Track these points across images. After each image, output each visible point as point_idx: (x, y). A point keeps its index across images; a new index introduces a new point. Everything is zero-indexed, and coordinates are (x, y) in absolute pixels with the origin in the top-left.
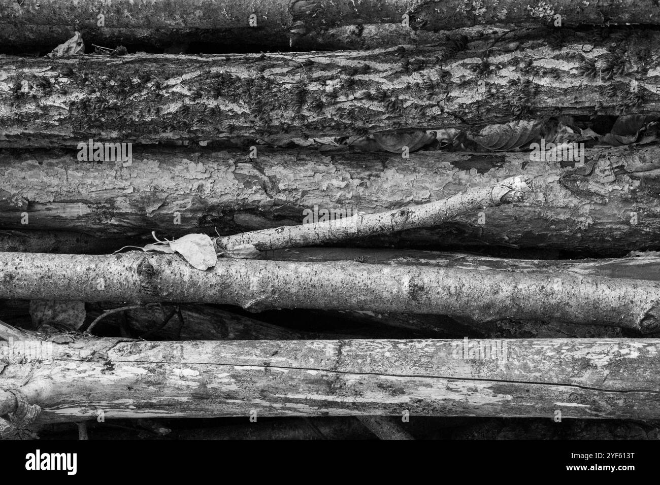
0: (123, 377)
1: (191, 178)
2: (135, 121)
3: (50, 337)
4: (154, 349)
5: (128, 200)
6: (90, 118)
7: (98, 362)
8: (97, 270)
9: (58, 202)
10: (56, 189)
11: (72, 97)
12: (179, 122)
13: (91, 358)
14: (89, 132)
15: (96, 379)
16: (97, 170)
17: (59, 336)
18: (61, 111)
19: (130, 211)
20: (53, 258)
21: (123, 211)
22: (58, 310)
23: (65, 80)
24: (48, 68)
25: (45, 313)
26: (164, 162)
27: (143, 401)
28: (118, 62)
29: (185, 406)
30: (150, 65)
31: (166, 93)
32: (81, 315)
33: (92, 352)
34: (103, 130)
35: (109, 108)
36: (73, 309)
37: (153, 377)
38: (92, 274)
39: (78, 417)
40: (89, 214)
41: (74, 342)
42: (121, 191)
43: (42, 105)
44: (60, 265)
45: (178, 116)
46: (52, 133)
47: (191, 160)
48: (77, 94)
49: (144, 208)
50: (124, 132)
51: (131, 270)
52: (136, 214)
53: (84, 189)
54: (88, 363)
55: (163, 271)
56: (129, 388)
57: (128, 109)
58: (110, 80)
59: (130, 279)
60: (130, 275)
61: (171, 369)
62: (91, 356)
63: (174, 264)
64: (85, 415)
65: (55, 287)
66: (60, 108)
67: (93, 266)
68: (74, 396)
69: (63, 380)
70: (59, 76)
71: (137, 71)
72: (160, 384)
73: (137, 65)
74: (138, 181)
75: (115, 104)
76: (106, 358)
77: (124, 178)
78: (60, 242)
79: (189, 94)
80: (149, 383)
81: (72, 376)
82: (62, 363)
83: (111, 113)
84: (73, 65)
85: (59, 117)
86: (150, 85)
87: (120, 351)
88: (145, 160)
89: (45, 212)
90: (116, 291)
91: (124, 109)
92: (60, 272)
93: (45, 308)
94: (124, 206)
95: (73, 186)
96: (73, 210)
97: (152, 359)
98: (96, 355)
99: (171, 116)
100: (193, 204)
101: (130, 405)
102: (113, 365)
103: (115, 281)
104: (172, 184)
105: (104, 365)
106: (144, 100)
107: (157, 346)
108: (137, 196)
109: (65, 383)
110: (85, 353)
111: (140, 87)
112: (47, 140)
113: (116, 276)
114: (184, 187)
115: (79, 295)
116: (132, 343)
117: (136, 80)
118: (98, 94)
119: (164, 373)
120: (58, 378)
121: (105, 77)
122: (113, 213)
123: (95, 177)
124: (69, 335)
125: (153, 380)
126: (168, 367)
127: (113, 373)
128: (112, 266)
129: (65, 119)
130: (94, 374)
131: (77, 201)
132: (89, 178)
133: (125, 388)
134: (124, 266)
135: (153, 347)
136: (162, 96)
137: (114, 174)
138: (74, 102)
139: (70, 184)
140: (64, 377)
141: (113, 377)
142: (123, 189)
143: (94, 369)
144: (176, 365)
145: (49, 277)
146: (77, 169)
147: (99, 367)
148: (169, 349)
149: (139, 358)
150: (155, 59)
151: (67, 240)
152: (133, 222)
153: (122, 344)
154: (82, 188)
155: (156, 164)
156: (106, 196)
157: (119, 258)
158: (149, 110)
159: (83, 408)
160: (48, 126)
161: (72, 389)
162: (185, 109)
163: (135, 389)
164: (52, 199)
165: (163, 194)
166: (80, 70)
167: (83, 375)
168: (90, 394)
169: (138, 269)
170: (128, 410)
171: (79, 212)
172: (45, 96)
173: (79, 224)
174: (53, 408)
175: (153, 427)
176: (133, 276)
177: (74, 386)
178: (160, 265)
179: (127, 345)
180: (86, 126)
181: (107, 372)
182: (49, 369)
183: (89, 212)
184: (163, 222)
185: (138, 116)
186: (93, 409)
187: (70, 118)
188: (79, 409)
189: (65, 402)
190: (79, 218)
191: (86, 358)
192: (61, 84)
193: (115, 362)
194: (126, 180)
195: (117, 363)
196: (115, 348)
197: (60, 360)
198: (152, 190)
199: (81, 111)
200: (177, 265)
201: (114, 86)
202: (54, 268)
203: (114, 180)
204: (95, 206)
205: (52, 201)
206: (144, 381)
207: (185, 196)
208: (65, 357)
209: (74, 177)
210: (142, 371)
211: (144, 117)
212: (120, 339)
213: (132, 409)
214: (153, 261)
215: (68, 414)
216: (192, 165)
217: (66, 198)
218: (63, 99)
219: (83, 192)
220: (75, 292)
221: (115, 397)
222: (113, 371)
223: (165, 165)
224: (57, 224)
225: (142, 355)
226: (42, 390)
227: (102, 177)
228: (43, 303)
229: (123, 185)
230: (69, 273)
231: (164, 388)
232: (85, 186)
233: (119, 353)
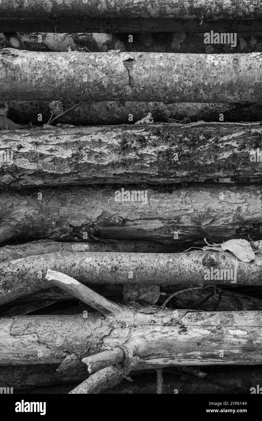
0: (193, 336)
1: (233, 202)
2: (200, 164)
3: (140, 309)
4: (213, 317)
5: (189, 217)
6: (171, 162)
7: (175, 326)
8: (174, 263)
9: (142, 219)
10: (141, 210)
11: (160, 148)
12: (229, 165)
13: (171, 324)
14: (168, 172)
15: (175, 338)
16: (169, 198)
17: (146, 309)
18: (152, 157)
19: (190, 225)
20: (143, 256)
21: (186, 225)
22: (141, 292)
23: (154, 137)
24: (143, 130)
25: (133, 294)
26: (214, 192)
27: (208, 353)
28: (188, 126)
29: (237, 356)
30: (210, 128)
31: (222, 145)
32: (156, 295)
33: (171, 319)
34: (178, 170)
35: (184, 156)
36: (152, 291)
37: (214, 336)
38: (171, 266)
39: (160, 365)
40: (163, 227)
41: (157, 313)
42: (185, 211)
43: (140, 153)
44: (149, 260)
45: (229, 161)
46: (145, 172)
47: (232, 191)
48: (163, 146)
49: (200, 222)
50: (191, 172)
51: (198, 263)
52: (194, 227)
53: (161, 211)
54: (169, 327)
55: (221, 263)
56: (198, 344)
57: (196, 156)
58: (184, 137)
59: (197, 269)
60: (197, 266)
61: (226, 330)
62: (171, 322)
63: (227, 258)
64: (166, 363)
65: (146, 275)
66: (151, 155)
67: (171, 260)
68: (160, 350)
69: (153, 339)
70: (150, 135)
71: (201, 132)
72: (219, 341)
73: (201, 128)
74: (197, 205)
75: (188, 153)
76: (181, 323)
77: (187, 203)
78: (138, 247)
79: (237, 146)
80: (212, 340)
81: (158, 336)
82: (151, 327)
83: (185, 159)
84: (159, 128)
85: (150, 161)
86: (211, 140)
87: (189, 318)
88: (201, 191)
89: (133, 226)
90: (187, 277)
91: (194, 156)
92: (149, 265)
93: (133, 290)
94: (186, 222)
95: (154, 208)
96: (152, 225)
97: (213, 323)
98: (174, 321)
99: (224, 161)
100: (234, 220)
101: (198, 356)
102: (186, 328)
103: (187, 270)
104: (220, 207)
105: (180, 328)
106: (207, 150)
107: (214, 315)
108: (196, 215)
109: (154, 341)
110: (166, 320)
111: (204, 142)
112: (140, 177)
113: (187, 267)
114: (228, 208)
115: (161, 280)
116: (196, 313)
117: (201, 137)
118: (177, 146)
119: (222, 333)
120: (149, 338)
121: (181, 135)
122: (179, 226)
123: (168, 203)
124: (153, 308)
125: (214, 338)
126: (224, 329)
127: (186, 334)
128: (184, 260)
129: (154, 163)
130: (173, 333)
131: (155, 219)
132: (164, 203)
133: (195, 344)
134: (193, 260)
135: (212, 315)
136: (219, 147)
137: (180, 201)
138: (161, 151)
139: (151, 207)
140: (153, 336)
141: (186, 336)
142: (187, 210)
143: (173, 331)
144: (230, 327)
145: (142, 268)
146: (156, 198)
147: (176, 329)
148: (223, 316)
149: (203, 323)
150: (212, 125)
151: (142, 246)
152: (191, 232)
153: (190, 313)
154: (159, 210)
155: (208, 194)
156: (175, 215)
157: (188, 255)
158: (210, 157)
159: (165, 359)
160: (142, 167)
161: (158, 345)
162: (234, 156)
163: (202, 344)
164: (138, 217)
165: (214, 213)
166: (164, 131)
167: (165, 335)
168: (171, 348)
169: (203, 262)
170: (196, 360)
171: (156, 226)
172: (142, 148)
173: (154, 234)
174: (145, 359)
175: (194, 372)
176: (199, 266)
177: (160, 343)
178: (218, 259)
179: (194, 315)
180: (168, 167)
181: (182, 333)
182: (142, 331)
183: (163, 226)
184: (211, 232)
185: (203, 161)
186: (172, 359)
187: (158, 162)
188: (162, 359)
189: (153, 354)
190: (155, 230)
191: (167, 323)
192: (152, 140)
193: (187, 326)
194: (189, 204)
195: (189, 327)
196: (186, 316)
197: (150, 325)
198: (206, 211)
199: (165, 157)
200: (229, 259)
201: (187, 141)
202: (145, 262)
203: (181, 204)
204: (167, 222)
205: (138, 218)
206: (208, 339)
207: (229, 214)
208: (152, 323)
209: (153, 202)
210: (206, 332)
211: (206, 161)
212: (188, 310)
213: (199, 359)
214: (213, 256)
215: (154, 363)
216: (233, 194)
217: (148, 217)
218: (154, 149)
219: (160, 212)
220: (159, 278)
221: (188, 350)
222: (186, 332)
223: (215, 195)
224: (140, 235)
225: (206, 321)
226: (139, 346)
227: (172, 202)
228: (132, 287)
229: (187, 208)
230: (155, 265)
231: (222, 343)
232: (161, 209)
233: (189, 320)
